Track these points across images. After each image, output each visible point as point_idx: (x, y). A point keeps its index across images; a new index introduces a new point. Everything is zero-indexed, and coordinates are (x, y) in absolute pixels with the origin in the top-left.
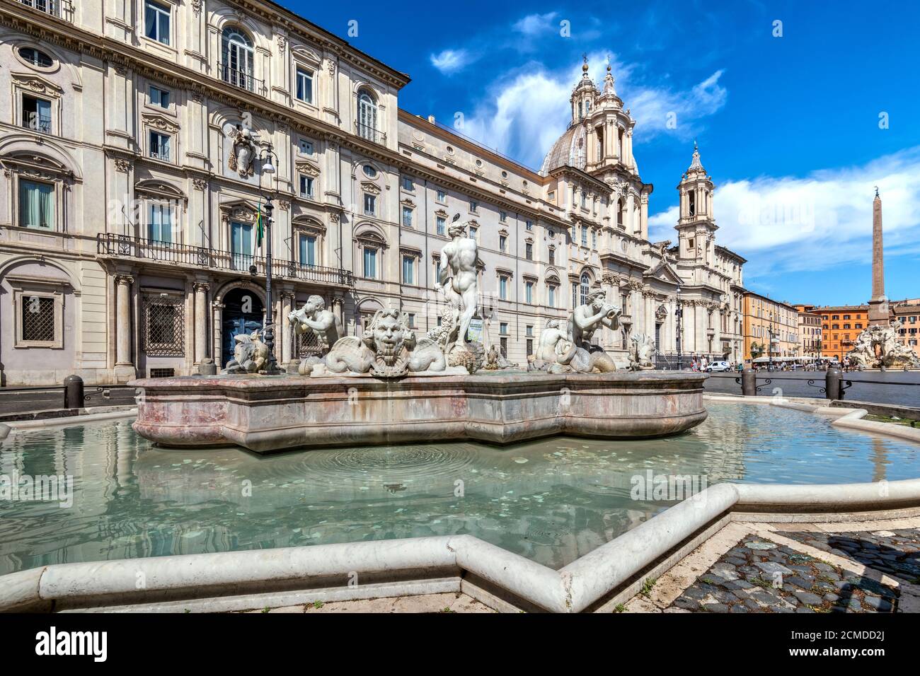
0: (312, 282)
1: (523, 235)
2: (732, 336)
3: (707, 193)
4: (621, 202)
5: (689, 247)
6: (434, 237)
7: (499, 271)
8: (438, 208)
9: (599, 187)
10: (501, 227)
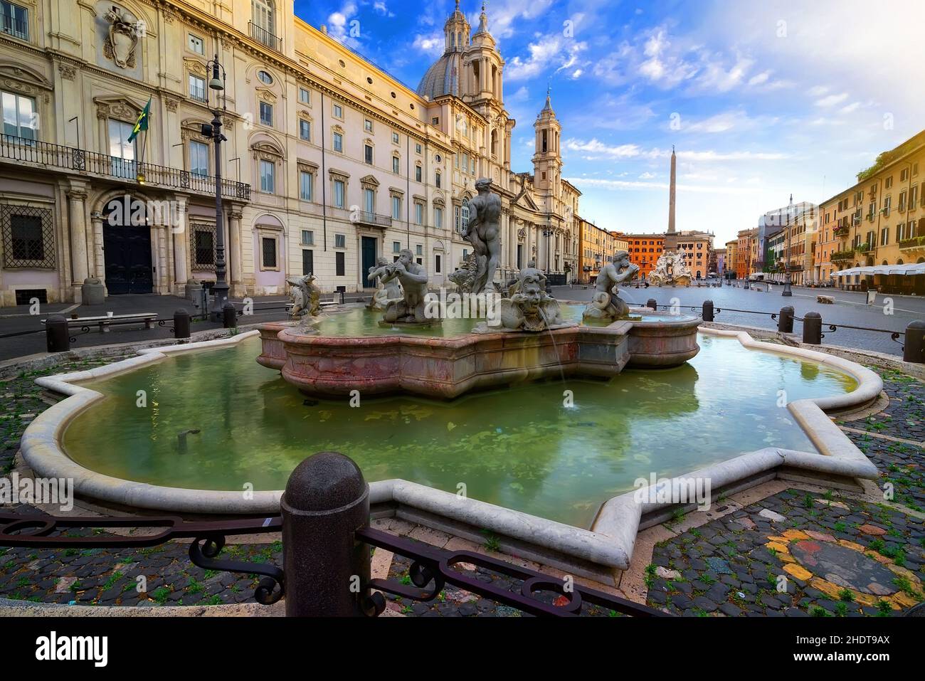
0: (208, 195)
1: (414, 157)
2: (572, 257)
3: (556, 133)
4: (494, 133)
5: (541, 179)
6: (331, 152)
7: (391, 190)
8: (335, 123)
9: (477, 118)
10: (394, 148)
